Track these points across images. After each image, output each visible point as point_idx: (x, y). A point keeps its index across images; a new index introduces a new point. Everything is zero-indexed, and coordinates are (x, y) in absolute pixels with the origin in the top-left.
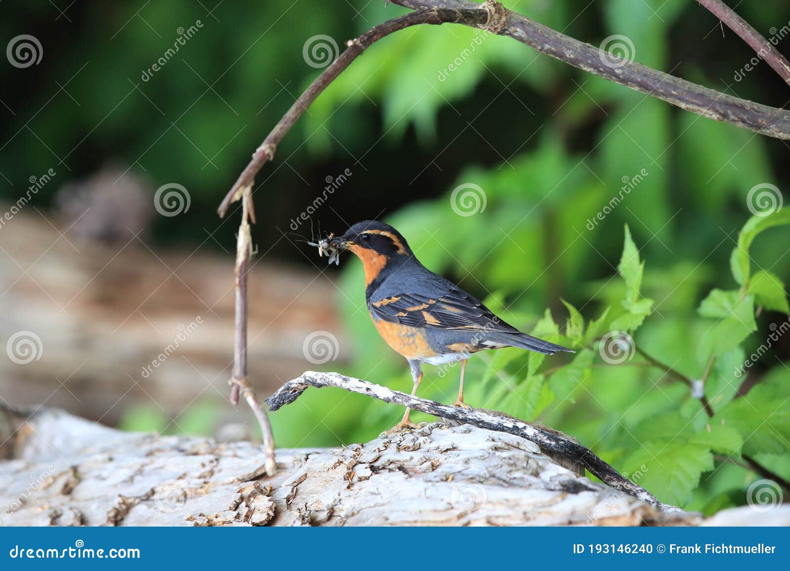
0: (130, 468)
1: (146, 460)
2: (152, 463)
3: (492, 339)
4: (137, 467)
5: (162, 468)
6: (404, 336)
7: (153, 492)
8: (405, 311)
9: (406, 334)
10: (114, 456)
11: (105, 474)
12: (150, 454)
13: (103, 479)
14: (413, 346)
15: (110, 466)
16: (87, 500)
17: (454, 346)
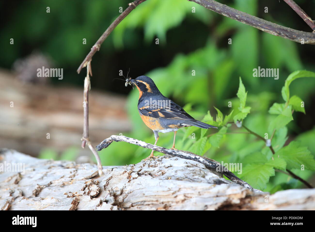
0: (42, 173)
1: (48, 170)
2: (51, 171)
3: (185, 123)
4: (45, 173)
5: (54, 173)
6: (151, 121)
7: (51, 183)
8: (151, 112)
9: (152, 120)
10: (35, 168)
11: (32, 176)
12: (50, 168)
13: (31, 178)
14: (155, 125)
15: (34, 172)
16: (24, 186)
17: (171, 126)
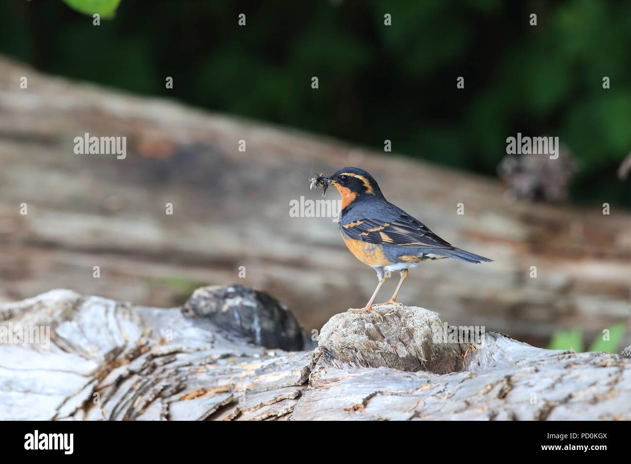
0: (552, 377)
1: (565, 371)
2: (569, 373)
3: (433, 252)
4: (557, 377)
5: (577, 377)
7: (570, 397)
8: (366, 232)
10: (540, 368)
11: (532, 382)
12: (567, 366)
13: (532, 386)
15: (537, 376)
16: (518, 403)
